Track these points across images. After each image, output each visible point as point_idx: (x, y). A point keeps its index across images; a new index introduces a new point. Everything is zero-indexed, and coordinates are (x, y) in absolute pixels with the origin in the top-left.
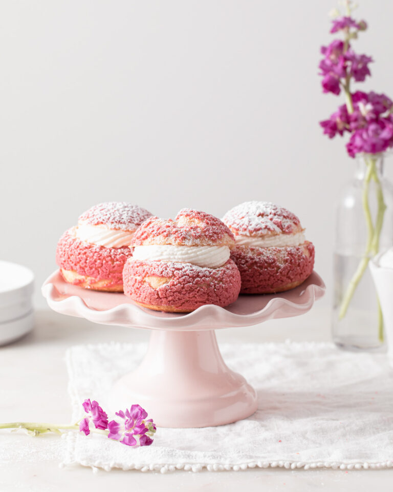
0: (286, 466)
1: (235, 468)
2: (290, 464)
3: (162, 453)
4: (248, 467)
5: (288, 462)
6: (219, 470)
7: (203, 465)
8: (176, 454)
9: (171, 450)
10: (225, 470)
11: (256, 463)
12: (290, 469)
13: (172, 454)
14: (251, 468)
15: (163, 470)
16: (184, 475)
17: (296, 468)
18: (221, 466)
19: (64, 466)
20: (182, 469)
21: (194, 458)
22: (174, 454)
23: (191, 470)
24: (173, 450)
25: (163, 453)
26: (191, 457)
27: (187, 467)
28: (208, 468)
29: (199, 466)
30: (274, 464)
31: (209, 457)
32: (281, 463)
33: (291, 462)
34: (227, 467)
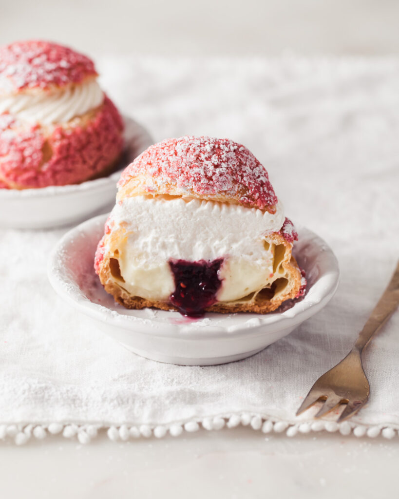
0: (255, 425)
2: (263, 421)
3: (24, 393)
5: (259, 417)
7: (99, 426)
8: (50, 396)
9: (41, 388)
12: (259, 433)
13: (43, 397)
15: (20, 438)
16: (60, 448)
17: (273, 434)
18: (134, 430)
20: (59, 436)
21: (83, 404)
22: (46, 396)
24: (46, 388)
25: (27, 393)
26: (78, 401)
27: (68, 432)
29: (91, 429)
31: (112, 400)
32: (246, 419)
33: (264, 417)
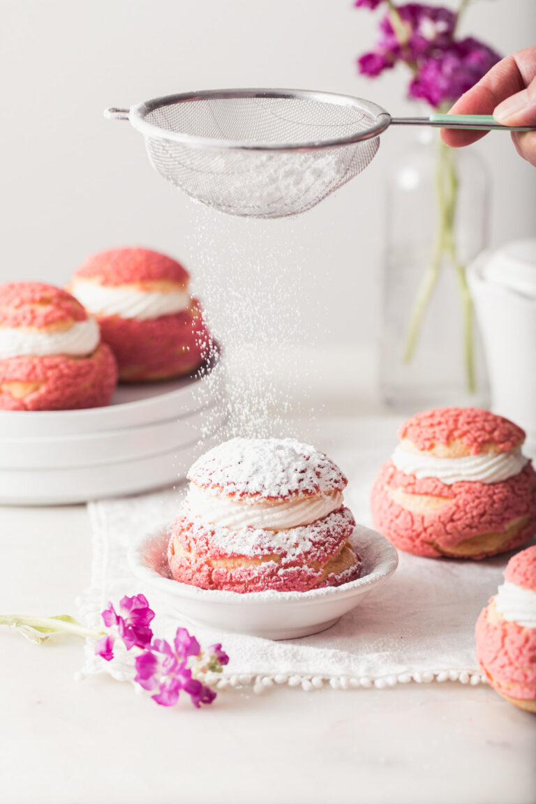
0: (463, 679)
1: (378, 683)
2: (470, 676)
4: (398, 683)
5: (466, 673)
6: (351, 688)
10: (361, 688)
11: (410, 675)
12: (468, 685)
14: (402, 684)
17: (481, 685)
18: (353, 681)
19: (83, 677)
20: (284, 685)
23: (299, 686)
27: (292, 681)
28: (333, 682)
30: (441, 677)
32: (454, 675)
33: (471, 673)
34: (364, 681)
